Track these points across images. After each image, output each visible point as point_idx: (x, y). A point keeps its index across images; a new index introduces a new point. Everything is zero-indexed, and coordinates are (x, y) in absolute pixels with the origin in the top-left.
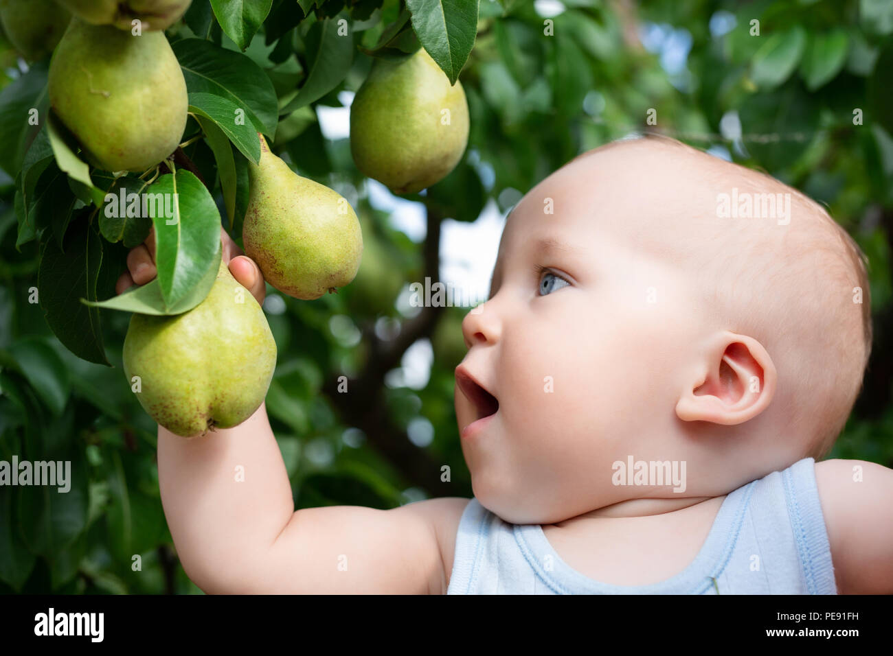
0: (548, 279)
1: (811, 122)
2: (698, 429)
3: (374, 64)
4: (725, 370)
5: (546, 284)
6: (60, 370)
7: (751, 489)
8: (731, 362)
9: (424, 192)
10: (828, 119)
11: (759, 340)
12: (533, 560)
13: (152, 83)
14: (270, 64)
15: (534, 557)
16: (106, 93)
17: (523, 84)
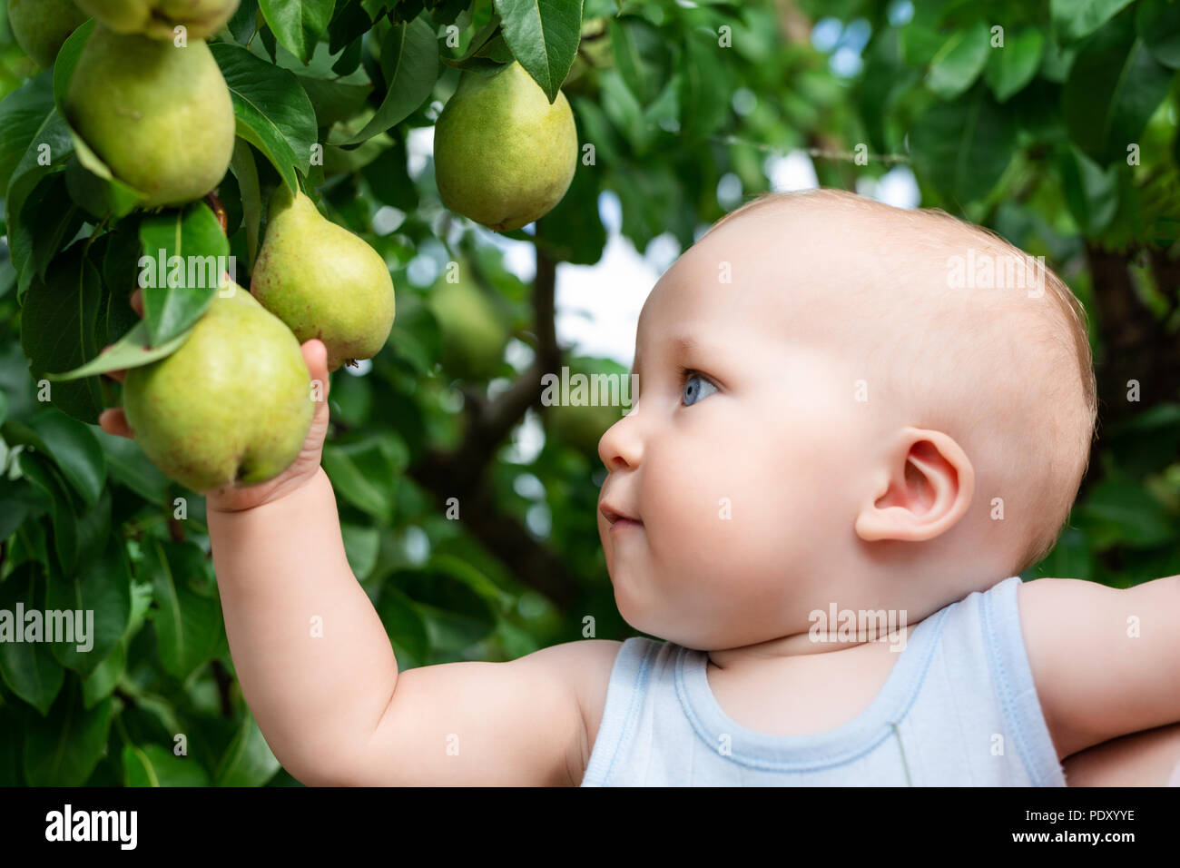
0: (692, 384)
1: (1004, 142)
2: (883, 550)
3: (463, 77)
4: (912, 473)
5: (690, 391)
6: (94, 450)
7: (947, 614)
8: (919, 464)
9: (530, 227)
10: (1025, 138)
11: (948, 433)
12: (693, 717)
13: (191, 102)
14: (333, 75)
15: (694, 712)
16: (137, 114)
17: (645, 102)
